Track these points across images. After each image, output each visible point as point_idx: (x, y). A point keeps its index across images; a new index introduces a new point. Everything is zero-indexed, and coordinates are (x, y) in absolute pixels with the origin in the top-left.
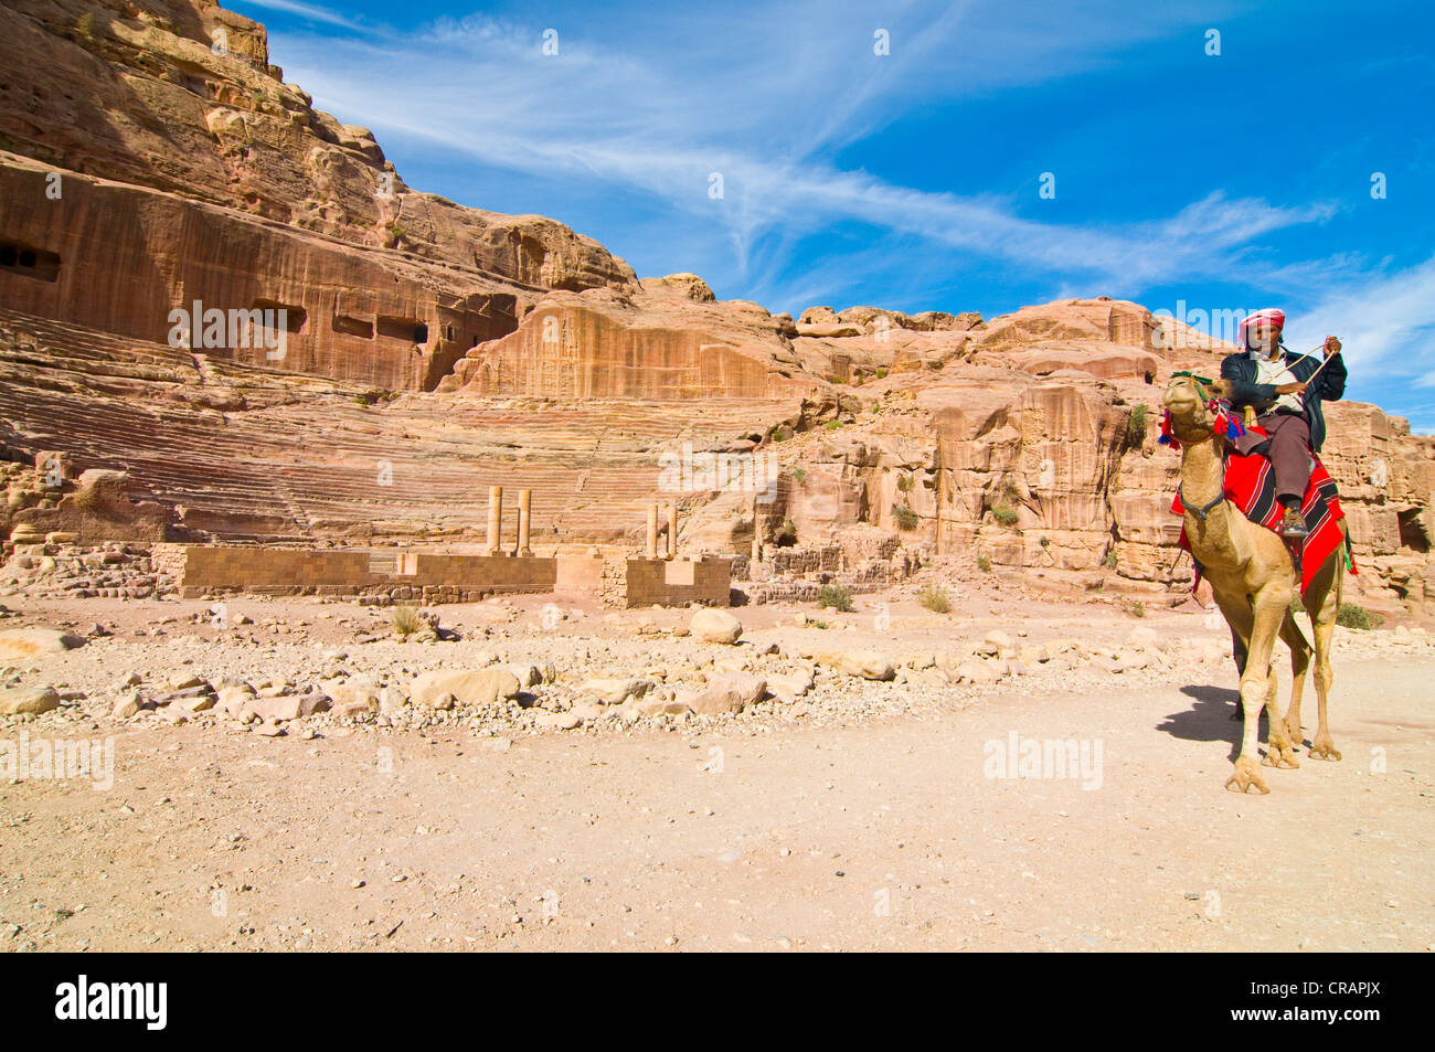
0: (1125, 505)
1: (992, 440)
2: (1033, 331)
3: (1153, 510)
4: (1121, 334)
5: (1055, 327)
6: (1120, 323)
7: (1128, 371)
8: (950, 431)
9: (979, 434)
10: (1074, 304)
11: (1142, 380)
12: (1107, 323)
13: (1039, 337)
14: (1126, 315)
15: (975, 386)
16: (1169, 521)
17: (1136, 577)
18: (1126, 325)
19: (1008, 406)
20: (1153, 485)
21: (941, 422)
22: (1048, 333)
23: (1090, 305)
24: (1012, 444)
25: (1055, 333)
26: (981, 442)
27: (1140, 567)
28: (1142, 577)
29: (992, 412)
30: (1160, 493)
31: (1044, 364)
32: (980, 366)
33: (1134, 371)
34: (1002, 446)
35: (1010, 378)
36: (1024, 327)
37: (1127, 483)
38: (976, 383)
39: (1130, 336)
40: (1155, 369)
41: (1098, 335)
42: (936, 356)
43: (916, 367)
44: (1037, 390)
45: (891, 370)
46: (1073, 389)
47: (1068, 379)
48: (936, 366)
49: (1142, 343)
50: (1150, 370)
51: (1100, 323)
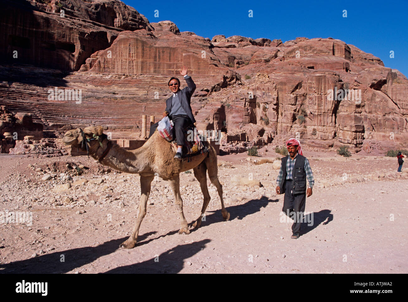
0: (342, 118)
1: (297, 94)
2: (305, 50)
3: (351, 119)
4: (336, 53)
5: (313, 49)
6: (335, 48)
7: (340, 67)
8: (282, 90)
9: (293, 91)
10: (320, 40)
11: (345, 70)
12: (332, 48)
13: (308, 52)
14: (338, 45)
15: (290, 73)
16: (356, 123)
17: (345, 142)
18: (338, 49)
19: (302, 81)
20: (351, 111)
21: (279, 86)
22: (310, 51)
23: (326, 41)
24: (303, 95)
25: (313, 51)
26: (293, 94)
27: (346, 139)
28: (347, 142)
29: (297, 84)
30: (354, 114)
31: (310, 63)
32: (291, 65)
33: (342, 67)
34: (300, 96)
35: (302, 70)
36: (302, 48)
37: (342, 110)
38: (290, 72)
39: (339, 53)
40: (349, 66)
41: (329, 53)
42: (267, 57)
43: (260, 61)
44: (313, 76)
45: (250, 62)
46: (325, 76)
47: (323, 72)
48: (267, 61)
49: (344, 56)
50: (348, 67)
51: (329, 48)
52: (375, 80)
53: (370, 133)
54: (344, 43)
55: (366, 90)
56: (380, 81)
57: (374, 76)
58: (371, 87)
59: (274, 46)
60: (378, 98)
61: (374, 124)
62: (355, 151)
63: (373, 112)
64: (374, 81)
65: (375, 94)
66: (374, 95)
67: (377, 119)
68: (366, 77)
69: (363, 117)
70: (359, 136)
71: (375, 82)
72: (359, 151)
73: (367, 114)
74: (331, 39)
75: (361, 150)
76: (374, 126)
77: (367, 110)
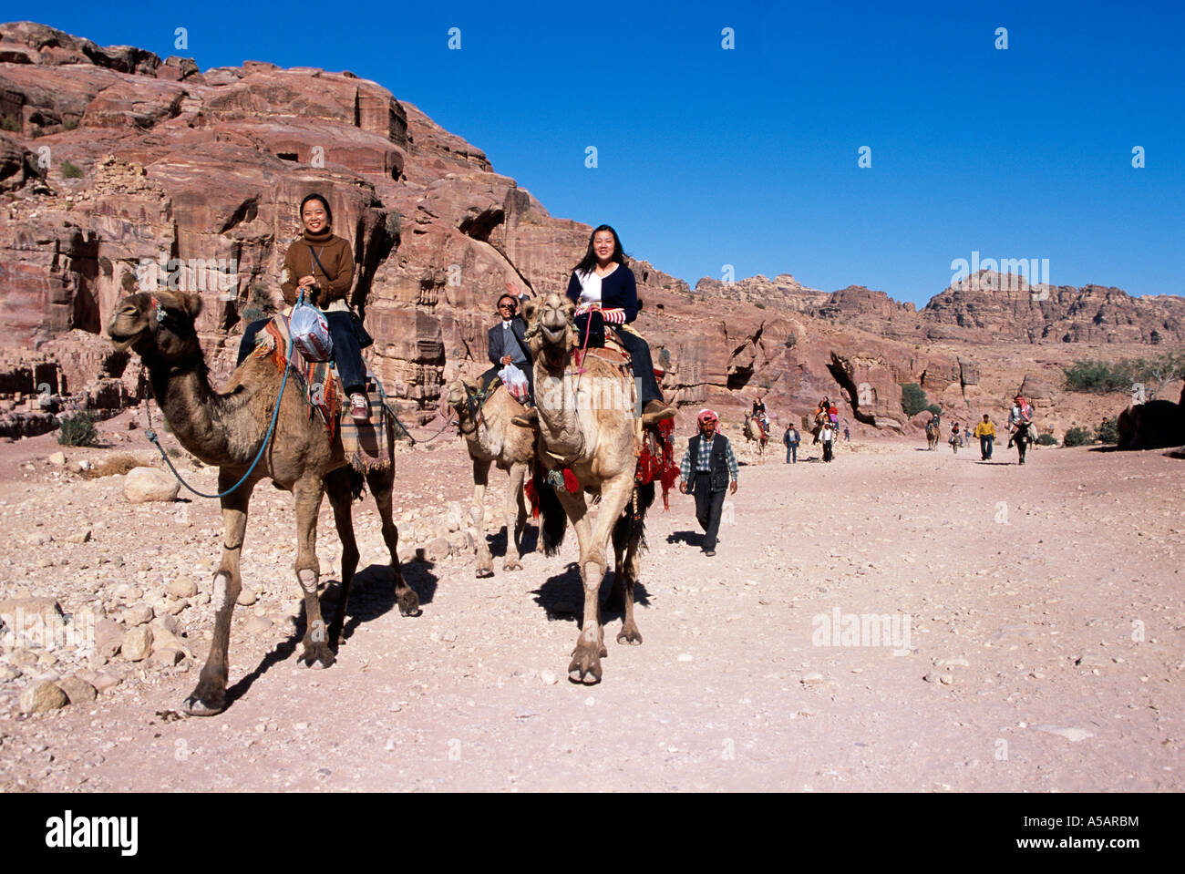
0: (381, 317)
1: (241, 235)
2: (272, 101)
3: (407, 322)
4: (365, 119)
5: (297, 99)
6: (364, 106)
7: (376, 165)
8: (190, 221)
9: (227, 227)
10: (317, 75)
11: (389, 174)
12: (353, 104)
13: (279, 108)
14: (372, 98)
15: (219, 167)
16: (422, 336)
17: (390, 394)
18: (372, 110)
19: (258, 196)
20: (407, 297)
21: (181, 207)
22: (287, 106)
23: (335, 80)
24: (262, 242)
25: (297, 106)
26: (229, 237)
27: (394, 383)
28: (395, 394)
29: (241, 202)
30: (414, 306)
31: (286, 143)
32: (221, 142)
33: (382, 165)
34: (253, 243)
35: (259, 161)
36: (262, 94)
37: (382, 294)
38: (220, 164)
39: (375, 121)
40: (402, 165)
41: (343, 117)
42: (145, 111)
43: (118, 122)
44: (294, 182)
45: (83, 121)
46: (332, 184)
47: (326, 172)
48: (144, 124)
49: (388, 132)
50: (398, 166)
51: (346, 103)
52: (473, 209)
53: (460, 366)
54: (390, 94)
55: (449, 236)
56: (488, 212)
57: (473, 199)
58: (463, 229)
59: (169, 76)
60: (481, 262)
61: (471, 340)
62: (420, 420)
63: (467, 301)
64: (471, 213)
65: (473, 252)
66: (471, 253)
67: (478, 325)
68: (449, 198)
69: (440, 317)
70: (429, 374)
71: (475, 216)
72: (430, 420)
73: (453, 310)
74: (351, 75)
75: (434, 417)
76: (469, 343)
77: (453, 298)
